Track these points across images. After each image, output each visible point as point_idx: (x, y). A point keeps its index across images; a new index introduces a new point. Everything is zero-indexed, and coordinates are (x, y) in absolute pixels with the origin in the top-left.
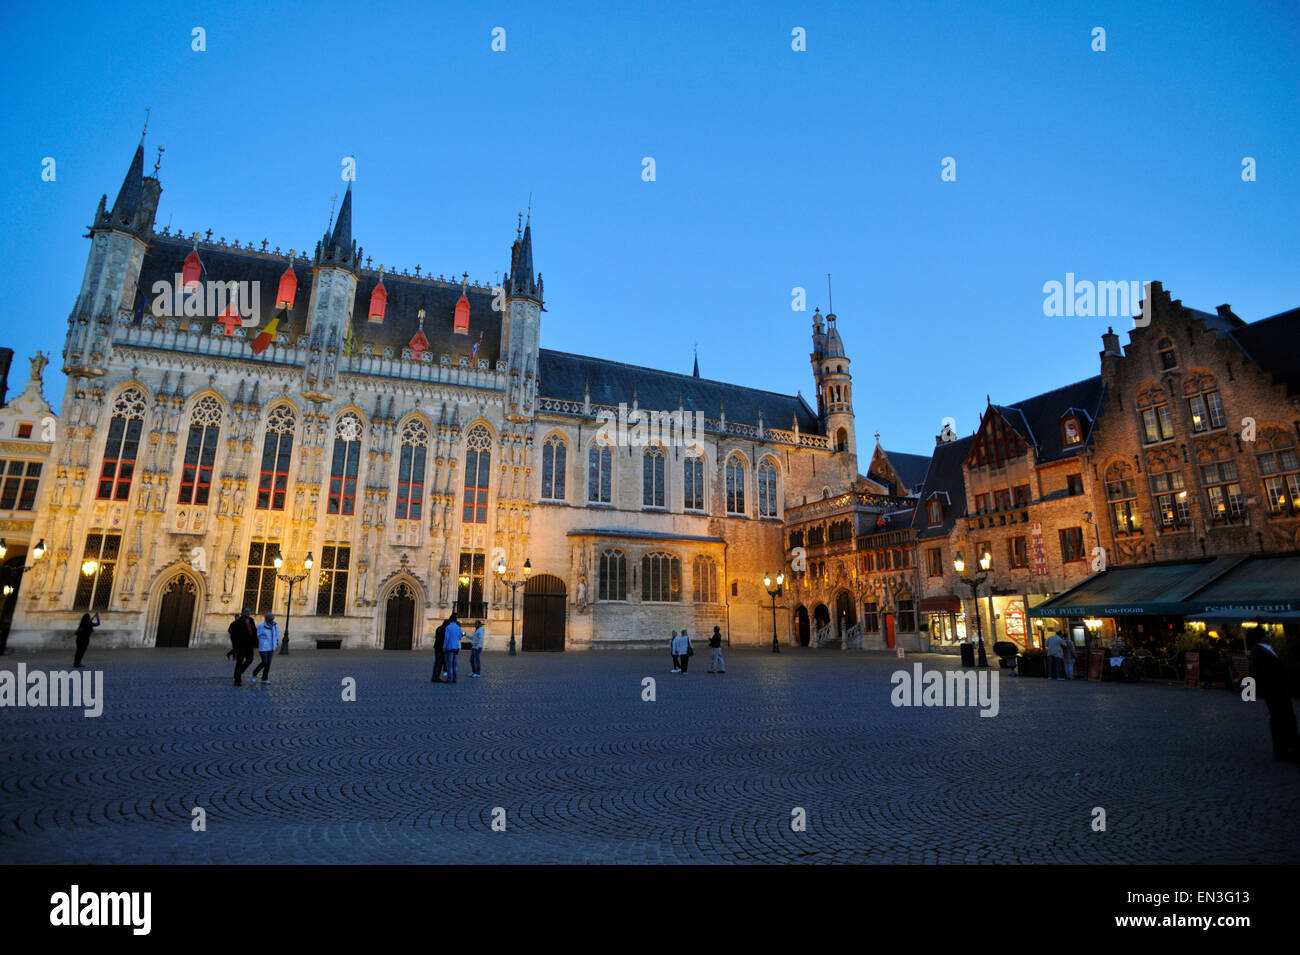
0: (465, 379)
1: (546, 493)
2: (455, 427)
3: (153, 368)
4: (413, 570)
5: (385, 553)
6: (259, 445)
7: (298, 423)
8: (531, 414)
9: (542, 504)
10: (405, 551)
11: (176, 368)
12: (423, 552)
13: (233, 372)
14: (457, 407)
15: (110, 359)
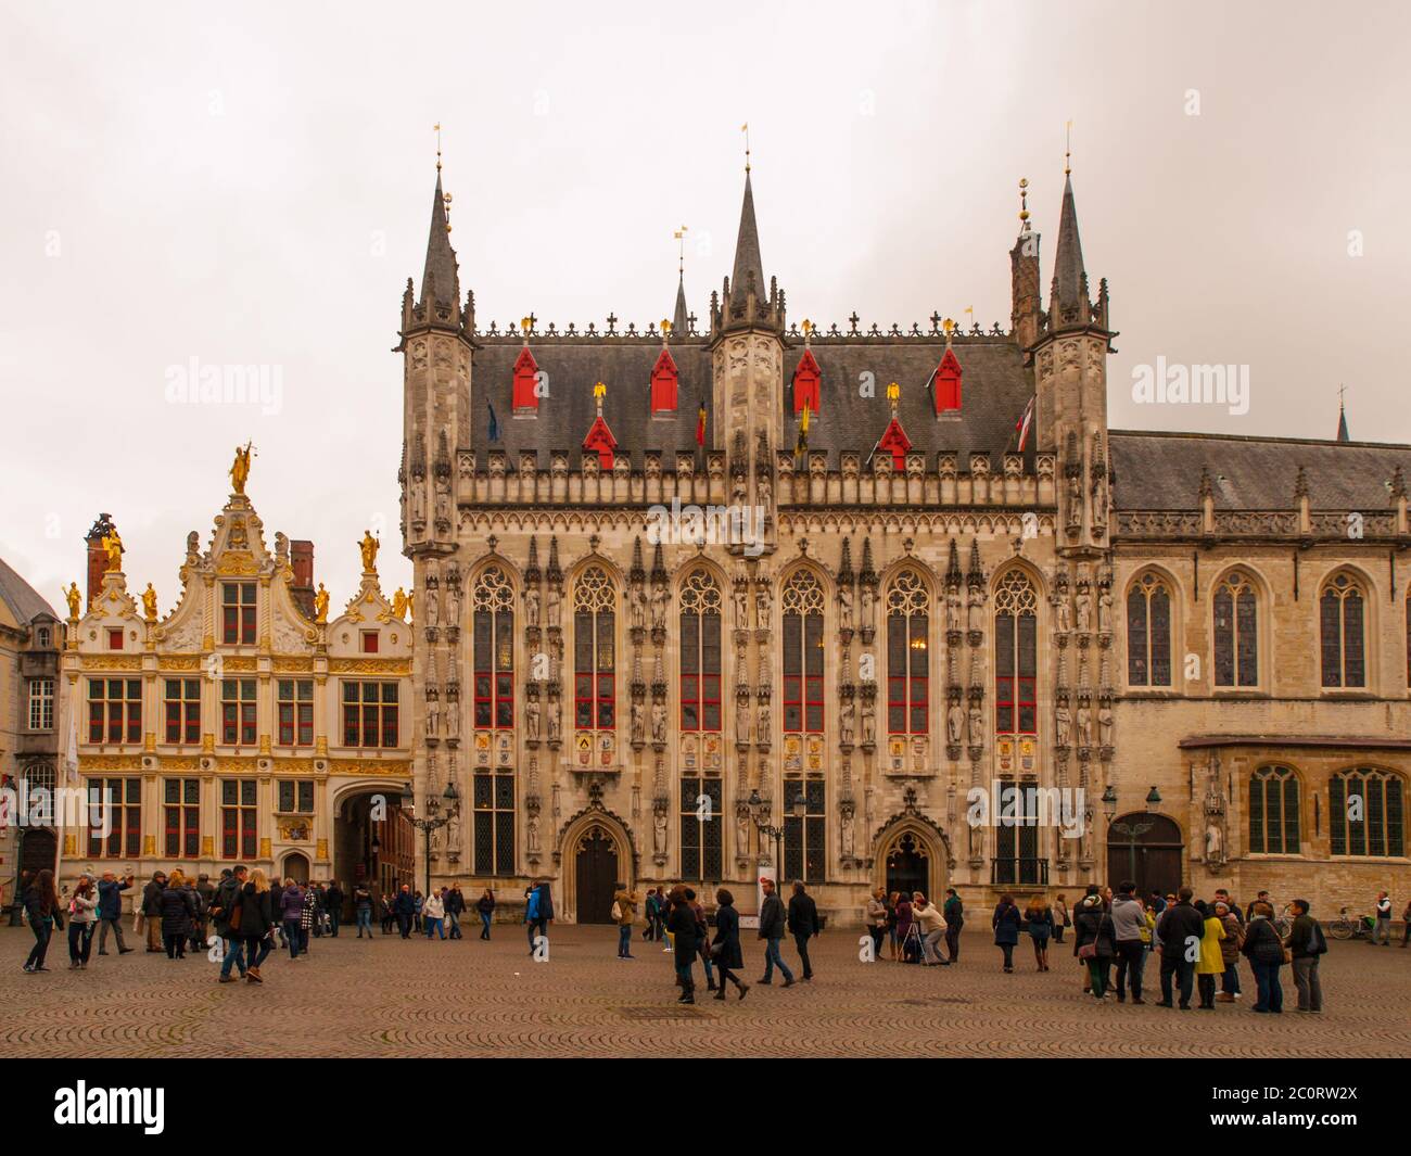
0: (983, 495)
1: (1137, 676)
2: (976, 579)
3: (514, 535)
4: (924, 812)
5: (879, 787)
6: (674, 633)
7: (726, 593)
8: (1104, 543)
9: (1134, 698)
10: (910, 784)
11: (544, 531)
12: (938, 784)
13: (621, 527)
14: (975, 544)
15: (459, 528)
